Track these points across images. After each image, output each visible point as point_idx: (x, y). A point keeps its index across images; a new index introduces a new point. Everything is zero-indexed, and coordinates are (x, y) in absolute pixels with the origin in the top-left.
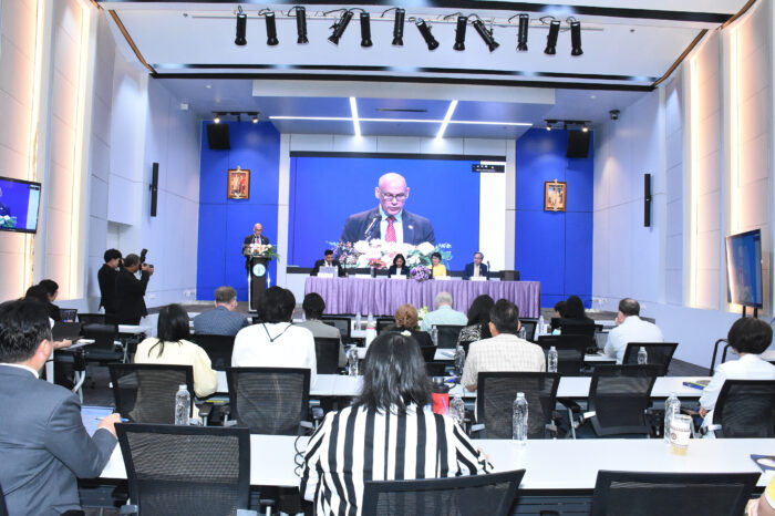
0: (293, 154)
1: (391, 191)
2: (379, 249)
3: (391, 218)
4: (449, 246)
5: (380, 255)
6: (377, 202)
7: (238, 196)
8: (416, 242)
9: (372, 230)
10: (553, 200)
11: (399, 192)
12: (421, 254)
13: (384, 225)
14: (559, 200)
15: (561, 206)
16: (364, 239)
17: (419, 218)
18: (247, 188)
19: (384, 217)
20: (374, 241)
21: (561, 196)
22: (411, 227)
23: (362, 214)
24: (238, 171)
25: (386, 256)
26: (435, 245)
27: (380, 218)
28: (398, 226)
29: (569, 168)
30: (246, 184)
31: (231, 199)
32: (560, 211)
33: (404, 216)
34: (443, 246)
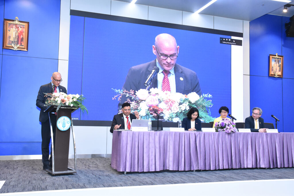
0: (73, 13)
1: (166, 52)
2: (157, 97)
3: (166, 73)
4: (210, 96)
5: (157, 102)
6: (154, 57)
7: (16, 48)
8: (186, 92)
9: (151, 80)
10: (274, 69)
11: (172, 52)
12: (190, 102)
13: (160, 77)
14: (278, 69)
15: (280, 73)
16: (144, 87)
17: (188, 71)
18: (25, 40)
19: (161, 71)
20: (152, 90)
21: (279, 66)
22: (182, 79)
23: (142, 66)
24: (17, 22)
25: (163, 102)
26: (200, 95)
27: (157, 71)
28: (172, 78)
29: (284, 46)
30: (25, 35)
31: (9, 49)
32: (280, 77)
33: (176, 70)
34: (206, 96)
